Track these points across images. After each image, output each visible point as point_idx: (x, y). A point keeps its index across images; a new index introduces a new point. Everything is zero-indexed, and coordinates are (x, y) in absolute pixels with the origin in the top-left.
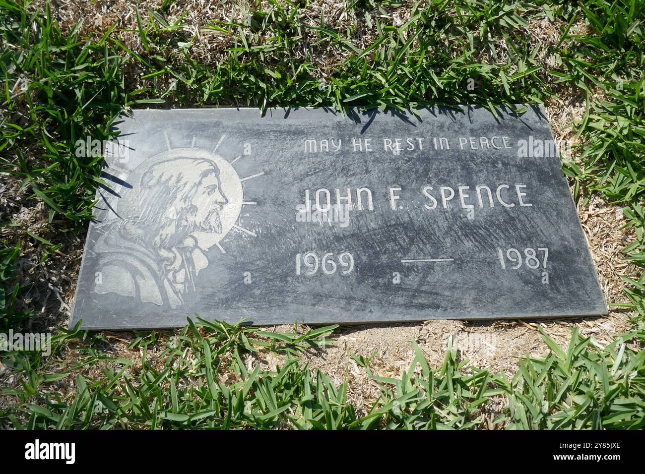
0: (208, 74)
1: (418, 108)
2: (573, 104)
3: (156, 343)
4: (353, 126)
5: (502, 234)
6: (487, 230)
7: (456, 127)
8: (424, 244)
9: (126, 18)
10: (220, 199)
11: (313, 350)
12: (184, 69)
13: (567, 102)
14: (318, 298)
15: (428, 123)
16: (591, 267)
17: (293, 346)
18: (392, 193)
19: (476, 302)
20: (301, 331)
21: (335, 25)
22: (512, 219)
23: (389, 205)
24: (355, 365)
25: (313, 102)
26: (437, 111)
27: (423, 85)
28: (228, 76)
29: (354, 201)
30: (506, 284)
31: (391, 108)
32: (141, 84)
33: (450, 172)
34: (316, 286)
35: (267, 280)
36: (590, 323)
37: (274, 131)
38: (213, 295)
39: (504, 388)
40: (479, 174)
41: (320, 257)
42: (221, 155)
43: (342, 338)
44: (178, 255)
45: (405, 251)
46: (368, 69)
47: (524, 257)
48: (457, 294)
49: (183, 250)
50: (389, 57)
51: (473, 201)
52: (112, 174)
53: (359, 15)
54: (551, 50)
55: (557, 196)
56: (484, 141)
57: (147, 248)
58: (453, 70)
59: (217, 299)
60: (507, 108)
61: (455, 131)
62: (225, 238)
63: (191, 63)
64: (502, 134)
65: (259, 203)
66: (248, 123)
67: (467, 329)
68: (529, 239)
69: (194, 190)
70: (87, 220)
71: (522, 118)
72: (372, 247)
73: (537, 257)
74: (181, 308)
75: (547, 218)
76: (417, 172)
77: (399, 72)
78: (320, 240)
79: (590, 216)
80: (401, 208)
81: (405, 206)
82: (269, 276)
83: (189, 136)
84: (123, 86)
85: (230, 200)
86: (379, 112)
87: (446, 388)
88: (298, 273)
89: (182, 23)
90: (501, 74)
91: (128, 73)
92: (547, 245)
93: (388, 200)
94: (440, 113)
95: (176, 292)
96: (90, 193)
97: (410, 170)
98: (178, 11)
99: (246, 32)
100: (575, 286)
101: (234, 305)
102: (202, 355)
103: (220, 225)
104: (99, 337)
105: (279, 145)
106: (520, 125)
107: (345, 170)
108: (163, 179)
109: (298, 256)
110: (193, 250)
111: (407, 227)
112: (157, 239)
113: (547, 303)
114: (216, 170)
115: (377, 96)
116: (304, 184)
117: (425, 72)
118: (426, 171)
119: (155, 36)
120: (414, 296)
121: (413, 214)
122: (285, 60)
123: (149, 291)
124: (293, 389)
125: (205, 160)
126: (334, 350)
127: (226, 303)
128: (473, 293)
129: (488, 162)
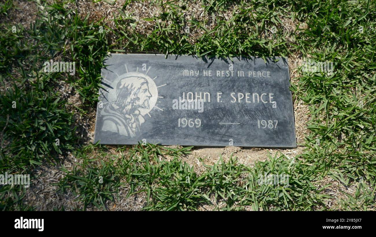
0: (143, 39)
1: (233, 57)
2: (300, 57)
3: (125, 150)
4: (204, 64)
5: (260, 114)
6: (255, 112)
7: (248, 66)
8: (229, 117)
9: (108, 12)
10: (149, 95)
11: (183, 155)
12: (133, 36)
13: (298, 56)
14: (186, 136)
15: (236, 64)
16: (293, 129)
17: (176, 153)
18: (218, 95)
19: (246, 140)
20: (179, 148)
21: (198, 19)
22: (266, 108)
23: (216, 100)
24: (199, 161)
25: (188, 52)
26: (241, 58)
27: (235, 47)
28: (152, 40)
29: (203, 98)
30: (259, 134)
31: (221, 57)
32: (114, 41)
33: (243, 87)
34: (186, 131)
35: (167, 128)
36: (289, 150)
37: (171, 66)
38: (146, 133)
39: (249, 170)
40: (255, 88)
41: (188, 120)
42: (149, 76)
43: (195, 151)
44: (133, 117)
45: (221, 119)
46: (212, 39)
47: (268, 123)
48: (239, 137)
49: (135, 115)
50: (221, 34)
51: (251, 99)
52: (105, 83)
53: (210, 14)
54: (292, 34)
55: (285, 99)
56: (259, 74)
57: (121, 114)
58: (249, 41)
59: (148, 135)
60: (271, 58)
61: (248, 69)
62: (151, 111)
63: (136, 34)
64: (267, 71)
65: (164, 97)
66: (160, 61)
67: (242, 150)
68: (271, 116)
69: (138, 91)
70: (96, 102)
71: (277, 63)
72: (209, 117)
73: (273, 124)
74: (134, 137)
75: (280, 108)
76: (229, 86)
77: (225, 41)
78: (188, 113)
79: (298, 108)
80: (221, 101)
81: (223, 101)
82: (168, 127)
83: (136, 67)
84: (107, 42)
85: (153, 95)
86: (216, 58)
87: (229, 170)
88: (179, 126)
89: (132, 15)
90: (270, 43)
91: (109, 37)
92: (278, 119)
93: (216, 98)
94: (242, 59)
95: (133, 132)
96: (96, 90)
97: (227, 85)
98: (130, 9)
99: (160, 21)
100: (286, 135)
101: (155, 137)
102: (143, 155)
103: (149, 106)
104: (104, 147)
105: (173, 72)
106: (275, 66)
107: (200, 84)
108: (126, 86)
109: (179, 119)
110: (139, 115)
111: (223, 109)
112: (124, 110)
113: (274, 142)
114: (147, 82)
115: (215, 51)
116: (182, 89)
117: (236, 42)
118: (233, 86)
119: (121, 21)
120: (223, 137)
121: (226, 104)
122: (177, 34)
123: (122, 131)
124: (176, 167)
125: (142, 78)
126: (191, 155)
127: (152, 136)
128: (246, 137)
129: (259, 83)
